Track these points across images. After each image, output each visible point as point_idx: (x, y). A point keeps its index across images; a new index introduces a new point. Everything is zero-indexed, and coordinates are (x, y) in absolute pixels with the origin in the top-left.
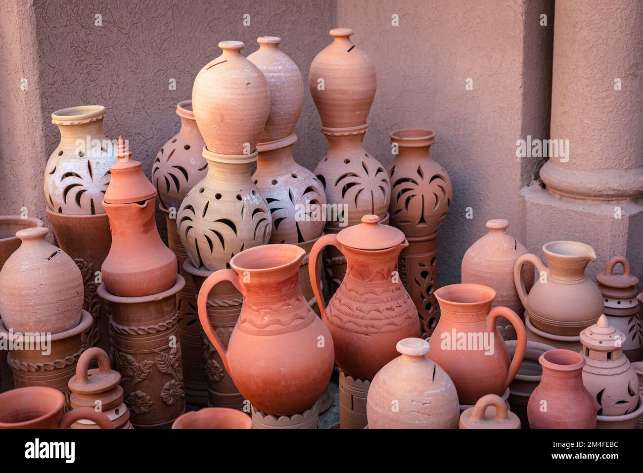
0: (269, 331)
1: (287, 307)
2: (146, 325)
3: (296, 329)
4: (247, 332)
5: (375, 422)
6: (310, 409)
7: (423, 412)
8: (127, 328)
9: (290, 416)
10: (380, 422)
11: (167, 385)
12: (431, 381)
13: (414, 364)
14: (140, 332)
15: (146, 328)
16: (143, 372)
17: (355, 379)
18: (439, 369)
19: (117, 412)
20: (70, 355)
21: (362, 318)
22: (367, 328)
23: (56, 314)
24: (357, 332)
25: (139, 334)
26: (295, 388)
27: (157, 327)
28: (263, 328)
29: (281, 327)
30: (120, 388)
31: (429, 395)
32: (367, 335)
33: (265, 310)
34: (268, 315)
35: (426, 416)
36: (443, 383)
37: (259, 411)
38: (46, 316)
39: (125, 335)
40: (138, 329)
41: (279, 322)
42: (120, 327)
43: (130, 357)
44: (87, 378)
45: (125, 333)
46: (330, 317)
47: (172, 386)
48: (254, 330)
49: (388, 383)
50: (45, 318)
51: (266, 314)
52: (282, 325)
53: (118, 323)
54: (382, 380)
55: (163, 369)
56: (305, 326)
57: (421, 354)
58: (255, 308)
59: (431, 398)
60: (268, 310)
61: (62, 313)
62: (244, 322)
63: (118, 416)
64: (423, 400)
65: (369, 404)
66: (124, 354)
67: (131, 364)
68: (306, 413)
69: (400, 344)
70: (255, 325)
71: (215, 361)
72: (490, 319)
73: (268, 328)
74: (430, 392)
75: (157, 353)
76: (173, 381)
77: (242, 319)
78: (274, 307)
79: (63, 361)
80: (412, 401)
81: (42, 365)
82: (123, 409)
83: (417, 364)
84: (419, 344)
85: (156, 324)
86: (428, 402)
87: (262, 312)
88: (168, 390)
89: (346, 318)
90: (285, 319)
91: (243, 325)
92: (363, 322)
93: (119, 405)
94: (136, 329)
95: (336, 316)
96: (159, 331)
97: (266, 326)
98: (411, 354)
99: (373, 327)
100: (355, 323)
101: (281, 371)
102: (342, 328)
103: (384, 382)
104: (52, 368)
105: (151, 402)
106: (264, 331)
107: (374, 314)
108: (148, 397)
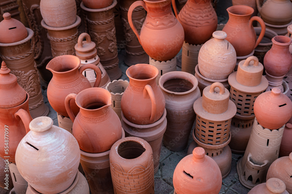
0: (159, 28)
1: (166, 18)
2: (102, 21)
3: (170, 27)
4: (149, 28)
5: (202, 65)
6: (173, 58)
7: (223, 62)
8: (94, 22)
9: (166, 61)
10: (205, 66)
11: (111, 45)
12: (227, 50)
13: (220, 42)
14: (100, 24)
15: (102, 22)
16: (101, 39)
17: (190, 44)
18: (230, 44)
19: (95, 59)
20: (73, 35)
21: (195, 20)
22: (197, 24)
23: (66, 18)
24: (193, 26)
25: (99, 24)
26: (169, 51)
27: (106, 21)
28: (156, 26)
29: (164, 26)
30: (95, 49)
31: (225, 55)
32: (197, 27)
33: (157, 19)
34: (158, 21)
35: (224, 64)
36: (232, 50)
37: (153, 59)
38: (63, 19)
39: (93, 25)
40: (99, 22)
41: (163, 24)
42: (91, 21)
43: (96, 34)
44: (82, 45)
45: (93, 24)
46: (181, 19)
47: (113, 45)
48: (152, 27)
49: (209, 50)
50: (62, 20)
51: (157, 21)
52: (164, 25)
53: (90, 20)
54: (206, 48)
55: (109, 38)
56: (173, 25)
57: (223, 38)
58: (153, 18)
59: (226, 57)
60: (159, 19)
61: (69, 18)
62: (148, 23)
63: (95, 61)
64: (223, 57)
65: (200, 58)
66: (93, 32)
67: (96, 36)
68: (172, 60)
69: (214, 33)
70: (153, 25)
71: (128, 34)
72: (250, 22)
73: (159, 27)
74: (226, 54)
75: (107, 32)
76: (113, 43)
77: (147, 22)
78: (161, 18)
79: (71, 37)
80: (219, 58)
81: (62, 39)
82: (97, 57)
83: (221, 42)
84: (222, 34)
85: (106, 20)
86: (225, 58)
87: (156, 20)
88: (111, 46)
89: (188, 20)
90: (165, 23)
91: (147, 25)
92: (195, 22)
93: (96, 56)
94: (98, 22)
95: (183, 19)
96: (107, 23)
97: (158, 26)
98: (219, 38)
99: (199, 24)
100: (192, 22)
101: (164, 44)
102: (186, 24)
103: (207, 50)
104: (66, 40)
105: (105, 51)
106: (157, 28)
107: (200, 18)
108: (103, 49)
